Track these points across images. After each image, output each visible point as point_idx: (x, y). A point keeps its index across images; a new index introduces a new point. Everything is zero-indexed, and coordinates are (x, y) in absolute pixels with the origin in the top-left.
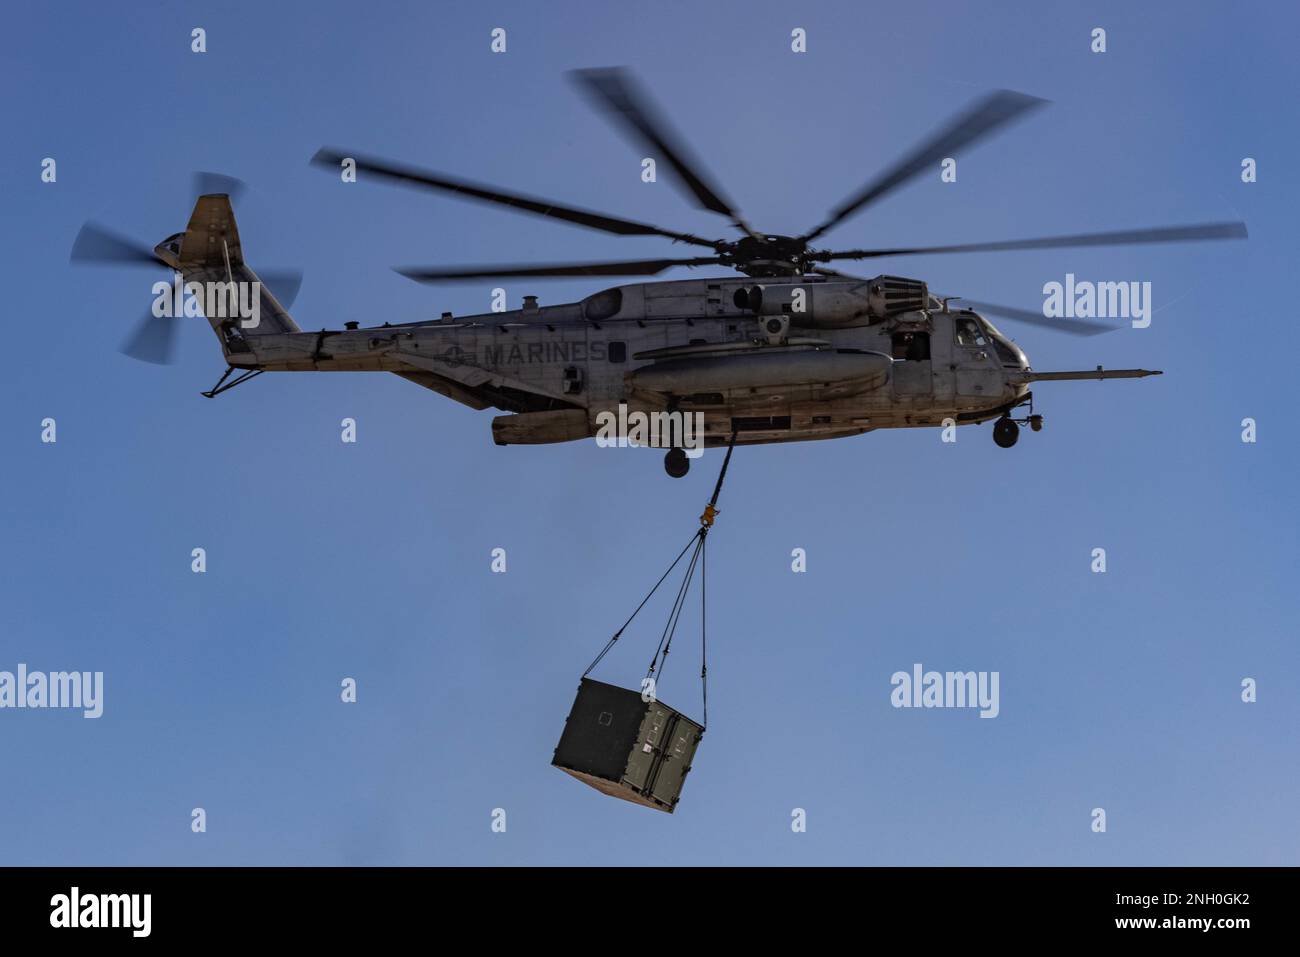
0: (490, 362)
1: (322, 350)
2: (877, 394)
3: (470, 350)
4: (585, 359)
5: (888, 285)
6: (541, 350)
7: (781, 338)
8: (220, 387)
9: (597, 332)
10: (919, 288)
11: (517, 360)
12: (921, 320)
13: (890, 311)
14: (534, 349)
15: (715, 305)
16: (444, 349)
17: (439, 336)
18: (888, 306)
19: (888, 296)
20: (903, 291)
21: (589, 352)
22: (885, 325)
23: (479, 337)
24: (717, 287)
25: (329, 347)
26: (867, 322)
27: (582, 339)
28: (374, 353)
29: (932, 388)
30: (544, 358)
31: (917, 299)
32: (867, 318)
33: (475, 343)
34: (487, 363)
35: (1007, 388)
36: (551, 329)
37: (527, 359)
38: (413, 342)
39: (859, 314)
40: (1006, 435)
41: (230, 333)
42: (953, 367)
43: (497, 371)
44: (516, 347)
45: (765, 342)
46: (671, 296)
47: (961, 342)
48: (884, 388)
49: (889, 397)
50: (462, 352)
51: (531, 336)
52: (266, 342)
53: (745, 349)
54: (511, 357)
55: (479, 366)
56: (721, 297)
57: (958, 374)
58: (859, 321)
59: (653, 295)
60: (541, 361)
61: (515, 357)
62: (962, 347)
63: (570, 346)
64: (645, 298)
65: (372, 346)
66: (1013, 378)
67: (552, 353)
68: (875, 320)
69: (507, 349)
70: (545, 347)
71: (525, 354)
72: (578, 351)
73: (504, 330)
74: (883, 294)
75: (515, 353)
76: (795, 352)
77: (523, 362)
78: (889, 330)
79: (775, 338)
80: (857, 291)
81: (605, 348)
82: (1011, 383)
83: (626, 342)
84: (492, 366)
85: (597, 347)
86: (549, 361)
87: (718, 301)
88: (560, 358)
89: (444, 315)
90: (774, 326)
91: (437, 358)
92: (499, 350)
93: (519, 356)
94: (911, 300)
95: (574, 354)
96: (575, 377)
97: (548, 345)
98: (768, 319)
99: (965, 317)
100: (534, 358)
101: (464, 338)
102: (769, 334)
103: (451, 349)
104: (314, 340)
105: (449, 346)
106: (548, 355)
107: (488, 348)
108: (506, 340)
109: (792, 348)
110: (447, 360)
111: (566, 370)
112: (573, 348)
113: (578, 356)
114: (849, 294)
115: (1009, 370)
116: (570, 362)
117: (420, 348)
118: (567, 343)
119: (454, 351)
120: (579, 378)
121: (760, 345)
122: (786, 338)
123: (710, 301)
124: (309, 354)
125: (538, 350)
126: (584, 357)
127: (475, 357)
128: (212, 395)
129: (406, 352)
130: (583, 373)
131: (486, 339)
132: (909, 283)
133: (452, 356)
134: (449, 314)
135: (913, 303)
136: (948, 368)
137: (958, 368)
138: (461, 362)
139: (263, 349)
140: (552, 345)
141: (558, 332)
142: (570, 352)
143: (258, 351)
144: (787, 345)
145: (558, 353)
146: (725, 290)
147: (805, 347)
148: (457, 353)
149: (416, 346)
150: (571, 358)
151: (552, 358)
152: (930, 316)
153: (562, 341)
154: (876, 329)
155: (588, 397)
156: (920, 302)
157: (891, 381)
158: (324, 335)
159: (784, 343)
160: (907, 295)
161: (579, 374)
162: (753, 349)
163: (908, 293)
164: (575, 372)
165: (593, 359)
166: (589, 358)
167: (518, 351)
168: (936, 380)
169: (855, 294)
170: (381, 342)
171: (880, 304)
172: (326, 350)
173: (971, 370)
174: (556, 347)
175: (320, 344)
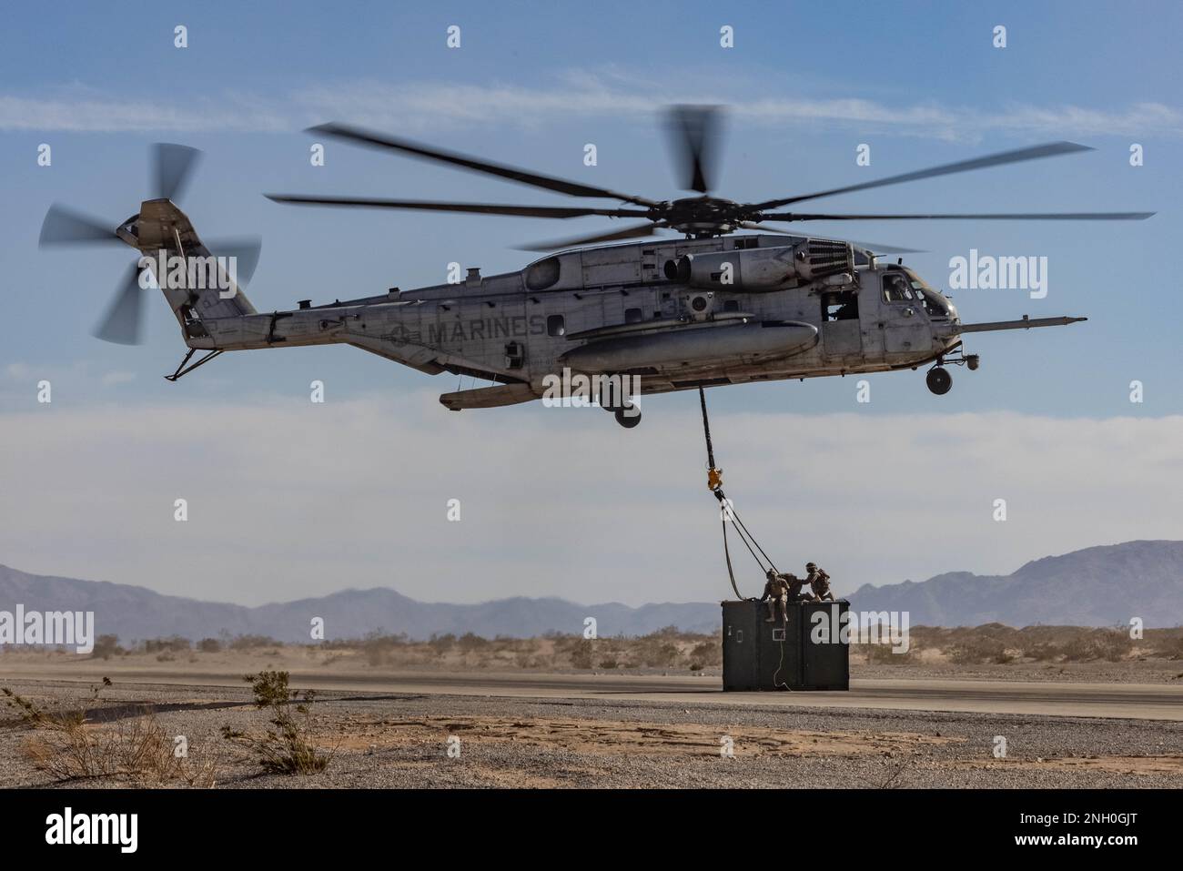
0: (434, 340)
1: (275, 333)
2: (809, 355)
3: (416, 329)
4: (526, 334)
5: (812, 251)
6: (483, 326)
7: (707, 315)
8: (180, 372)
9: (537, 306)
10: (844, 250)
11: (460, 337)
12: (846, 282)
13: (816, 275)
14: (478, 325)
15: (650, 271)
16: (389, 329)
17: (385, 316)
18: (813, 271)
19: (813, 261)
20: (828, 255)
21: (529, 325)
22: (814, 286)
23: (423, 316)
24: (652, 252)
25: (283, 328)
26: (797, 285)
27: (522, 314)
28: (324, 333)
29: (862, 347)
30: (486, 334)
31: (841, 262)
32: (796, 280)
33: (419, 322)
34: (431, 342)
35: (934, 341)
36: (492, 305)
37: (469, 336)
38: (361, 322)
39: (786, 279)
40: (939, 383)
41: (189, 316)
42: (881, 325)
43: (440, 349)
44: (459, 325)
45: (692, 319)
46: (607, 264)
47: (889, 299)
48: (814, 350)
49: (821, 357)
50: (408, 331)
51: (473, 313)
52: (222, 325)
53: (673, 326)
54: (455, 334)
55: (423, 345)
56: (656, 262)
57: (886, 331)
58: (786, 285)
59: (590, 263)
60: (483, 338)
61: (458, 335)
62: (889, 304)
63: (510, 321)
64: (583, 267)
65: (322, 328)
66: (941, 333)
67: (493, 328)
68: (803, 282)
69: (450, 326)
70: (486, 323)
71: (467, 331)
72: (519, 326)
73: (446, 308)
74: (808, 260)
75: (458, 331)
76: (723, 327)
77: (466, 339)
78: (818, 292)
79: (701, 315)
80: (783, 257)
81: (544, 322)
82: (939, 337)
83: (564, 315)
84: (435, 344)
85: (535, 321)
86: (490, 337)
87: (653, 266)
88: (501, 333)
89: (391, 290)
90: (700, 304)
91: (384, 338)
92: (443, 327)
93: (462, 334)
94: (836, 263)
95: (514, 329)
96: (516, 353)
97: (489, 321)
98: (693, 296)
99: (891, 273)
100: (477, 335)
101: (408, 317)
102: (695, 312)
103: (397, 328)
104: (268, 322)
105: (393, 326)
106: (490, 331)
107: (431, 326)
108: (448, 318)
109: (719, 323)
110: (394, 340)
111: (506, 347)
112: (514, 323)
113: (518, 331)
114: (775, 262)
115: (937, 324)
116: (512, 338)
117: (367, 329)
118: (507, 318)
119: (400, 332)
120: (519, 354)
121: (688, 321)
122: (713, 314)
123: (646, 267)
124: (264, 337)
125: (480, 326)
126: (524, 331)
127: (419, 335)
128: (175, 378)
129: (354, 332)
130: (523, 347)
131: (429, 317)
132: (834, 247)
133: (398, 336)
134: (397, 289)
135: (839, 266)
136: (876, 326)
137: (886, 326)
138: (407, 341)
139: (220, 333)
140: (493, 322)
141: (499, 307)
142: (510, 327)
143: (215, 334)
144: (714, 320)
145: (499, 328)
146: (660, 255)
147: (731, 322)
148: (403, 333)
149: (364, 326)
150: (511, 333)
151: (493, 334)
152: (857, 276)
153: (503, 317)
154: (805, 291)
155: (529, 370)
156: (846, 265)
157: (821, 342)
158: (276, 317)
159: (710, 319)
160: (832, 259)
161: (519, 349)
162: (680, 326)
163: (833, 256)
164: (515, 348)
165: (533, 333)
166: (529, 332)
167: (461, 328)
168: (865, 339)
169: (781, 260)
170: (330, 324)
171: (806, 269)
172: (279, 332)
173: (899, 327)
174: (497, 323)
175: (273, 326)
